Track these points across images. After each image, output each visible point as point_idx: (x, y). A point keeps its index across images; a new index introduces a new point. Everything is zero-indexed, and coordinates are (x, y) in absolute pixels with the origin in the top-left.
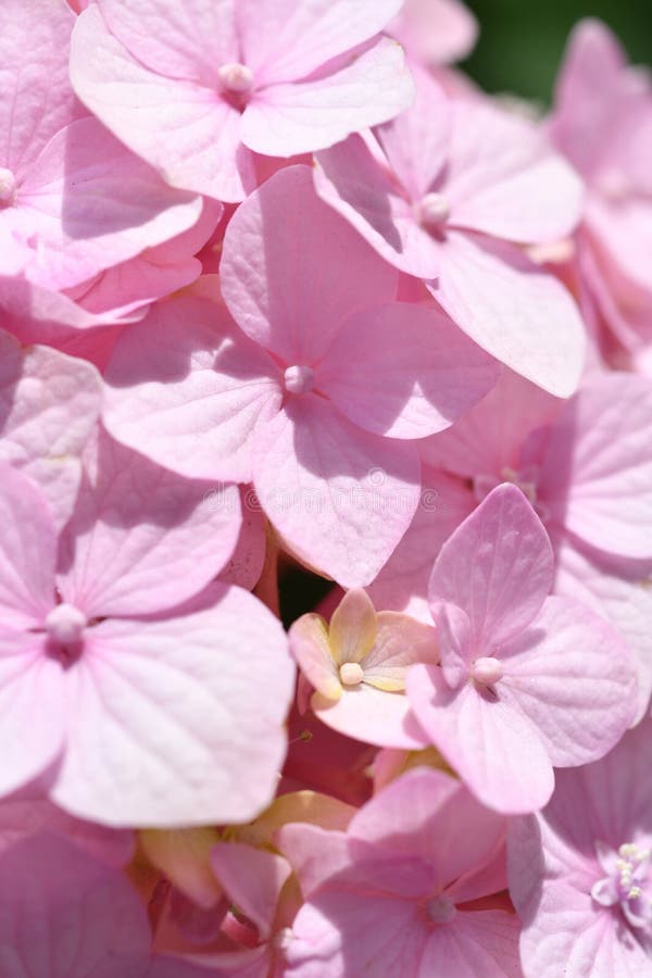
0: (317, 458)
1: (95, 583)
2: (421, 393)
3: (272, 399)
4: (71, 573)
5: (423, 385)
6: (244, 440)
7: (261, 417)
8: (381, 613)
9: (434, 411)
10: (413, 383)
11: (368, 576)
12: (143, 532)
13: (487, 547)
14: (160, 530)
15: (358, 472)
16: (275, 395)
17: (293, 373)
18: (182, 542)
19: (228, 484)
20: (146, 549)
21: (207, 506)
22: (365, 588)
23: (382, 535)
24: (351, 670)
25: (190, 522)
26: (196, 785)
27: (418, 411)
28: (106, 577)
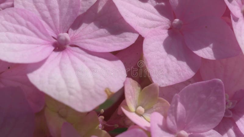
0: (169, 47)
1: (80, 36)
2: (212, 47)
3: (166, 25)
4: (75, 31)
5: (213, 45)
6: (150, 28)
7: (159, 27)
8: (160, 98)
9: (212, 54)
10: (211, 44)
11: (163, 84)
12: (103, 31)
13: (204, 96)
14: (109, 33)
15: (179, 58)
16: (168, 25)
17: (177, 20)
18: (112, 39)
19: (137, 32)
20: (101, 36)
21: (127, 34)
22: (160, 87)
23: (175, 78)
24: (141, 109)
25: (119, 36)
26: (71, 94)
27: (208, 51)
28: (84, 37)
